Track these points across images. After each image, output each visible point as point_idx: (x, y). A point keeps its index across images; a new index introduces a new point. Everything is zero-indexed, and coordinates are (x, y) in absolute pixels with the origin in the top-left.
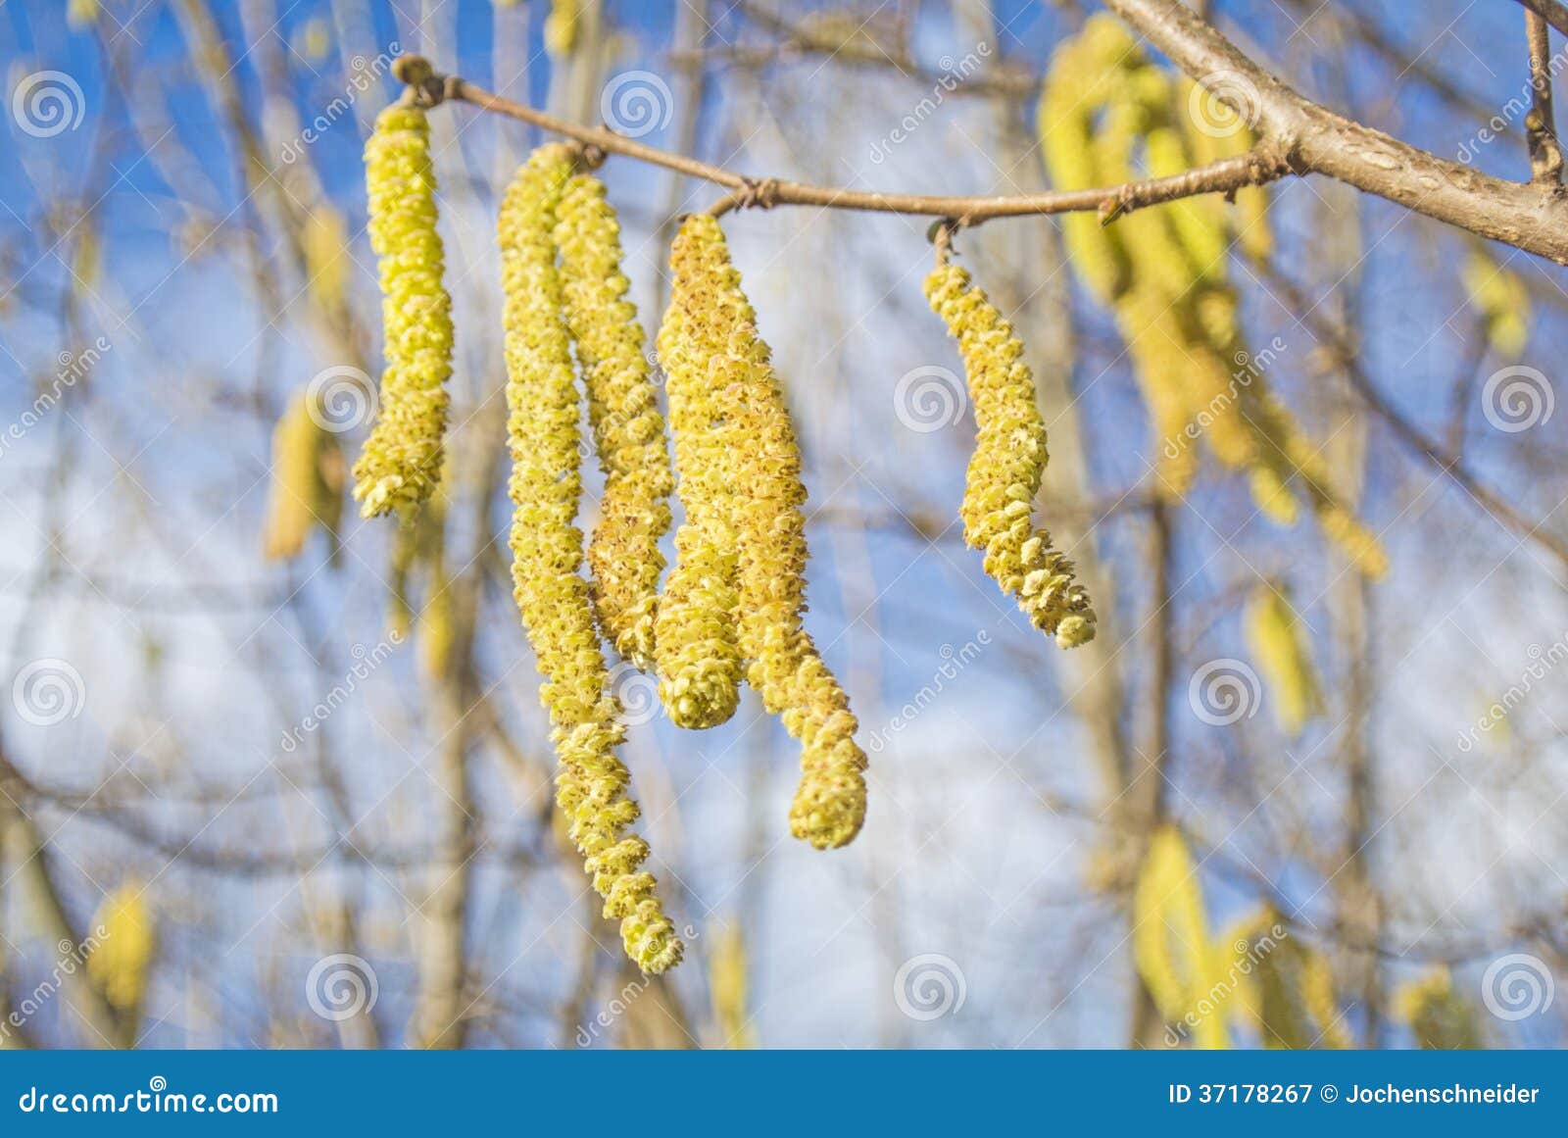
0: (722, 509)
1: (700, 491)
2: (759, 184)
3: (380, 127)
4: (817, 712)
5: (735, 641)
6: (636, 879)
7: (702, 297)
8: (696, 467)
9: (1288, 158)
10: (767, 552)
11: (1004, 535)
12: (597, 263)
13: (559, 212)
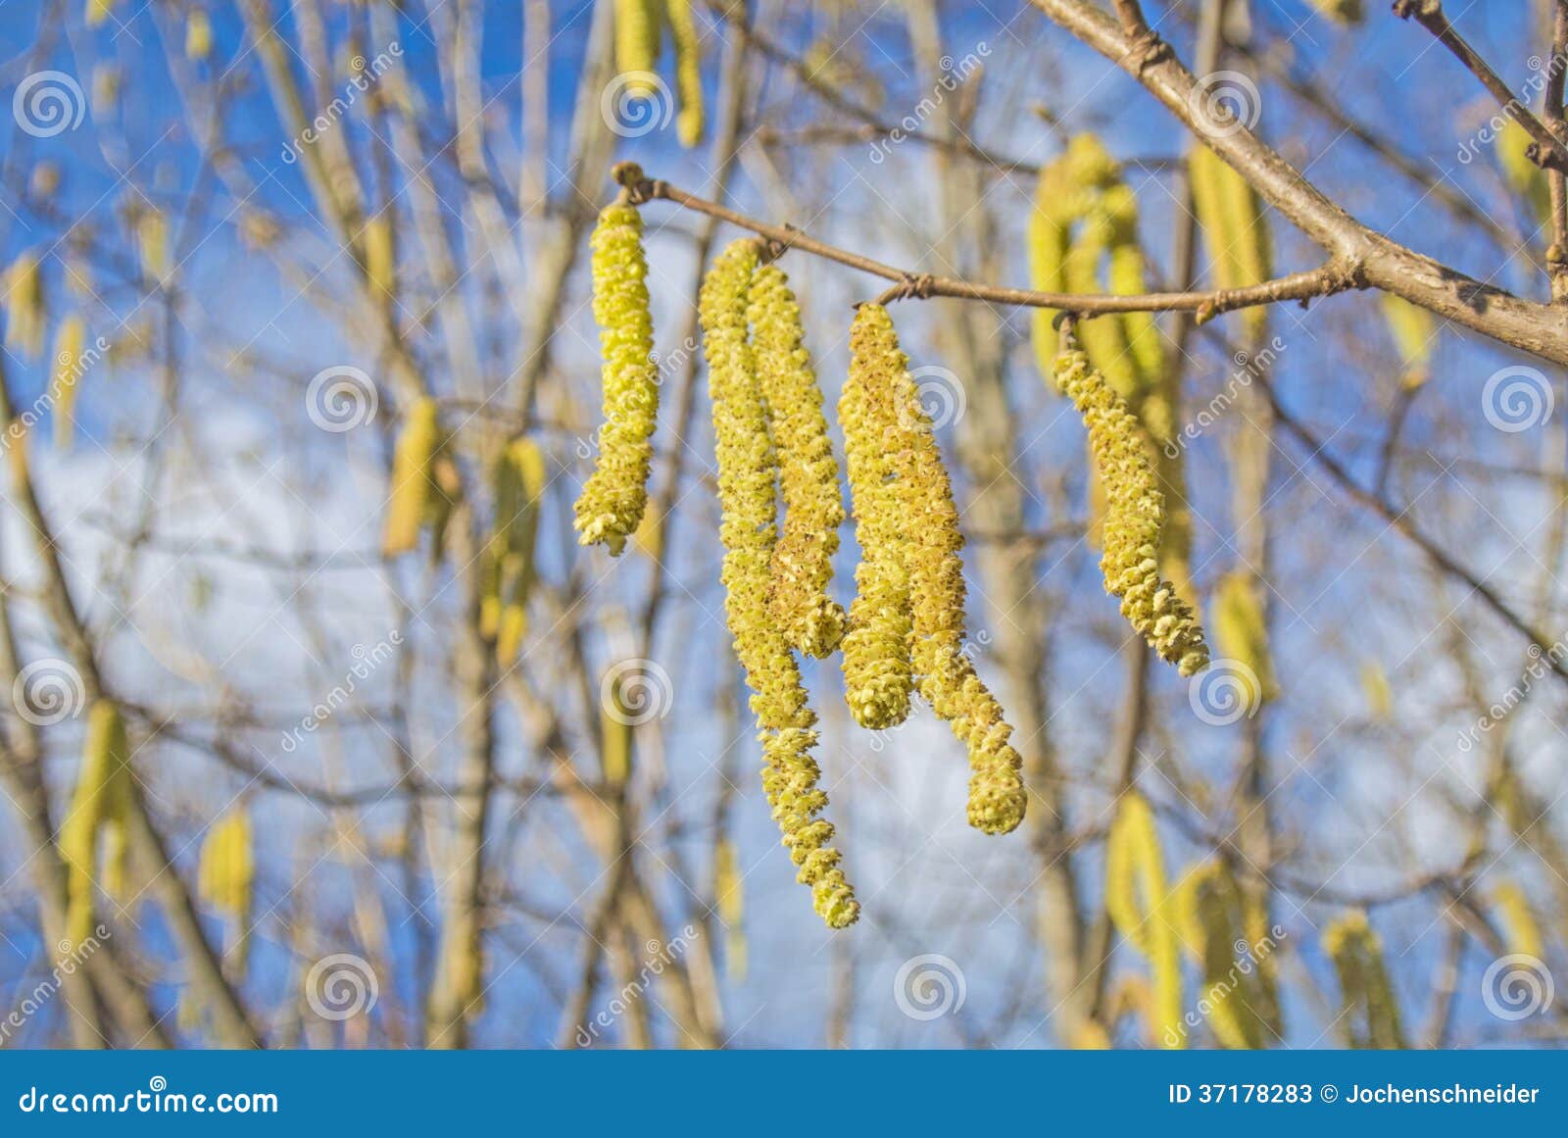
0: (895, 552)
1: (876, 536)
2: (918, 279)
3: (603, 220)
4: (979, 721)
5: (907, 660)
6: (826, 853)
7: (879, 378)
8: (872, 516)
9: (1354, 276)
10: (935, 589)
11: (1140, 588)
12: (784, 339)
13: (750, 297)
